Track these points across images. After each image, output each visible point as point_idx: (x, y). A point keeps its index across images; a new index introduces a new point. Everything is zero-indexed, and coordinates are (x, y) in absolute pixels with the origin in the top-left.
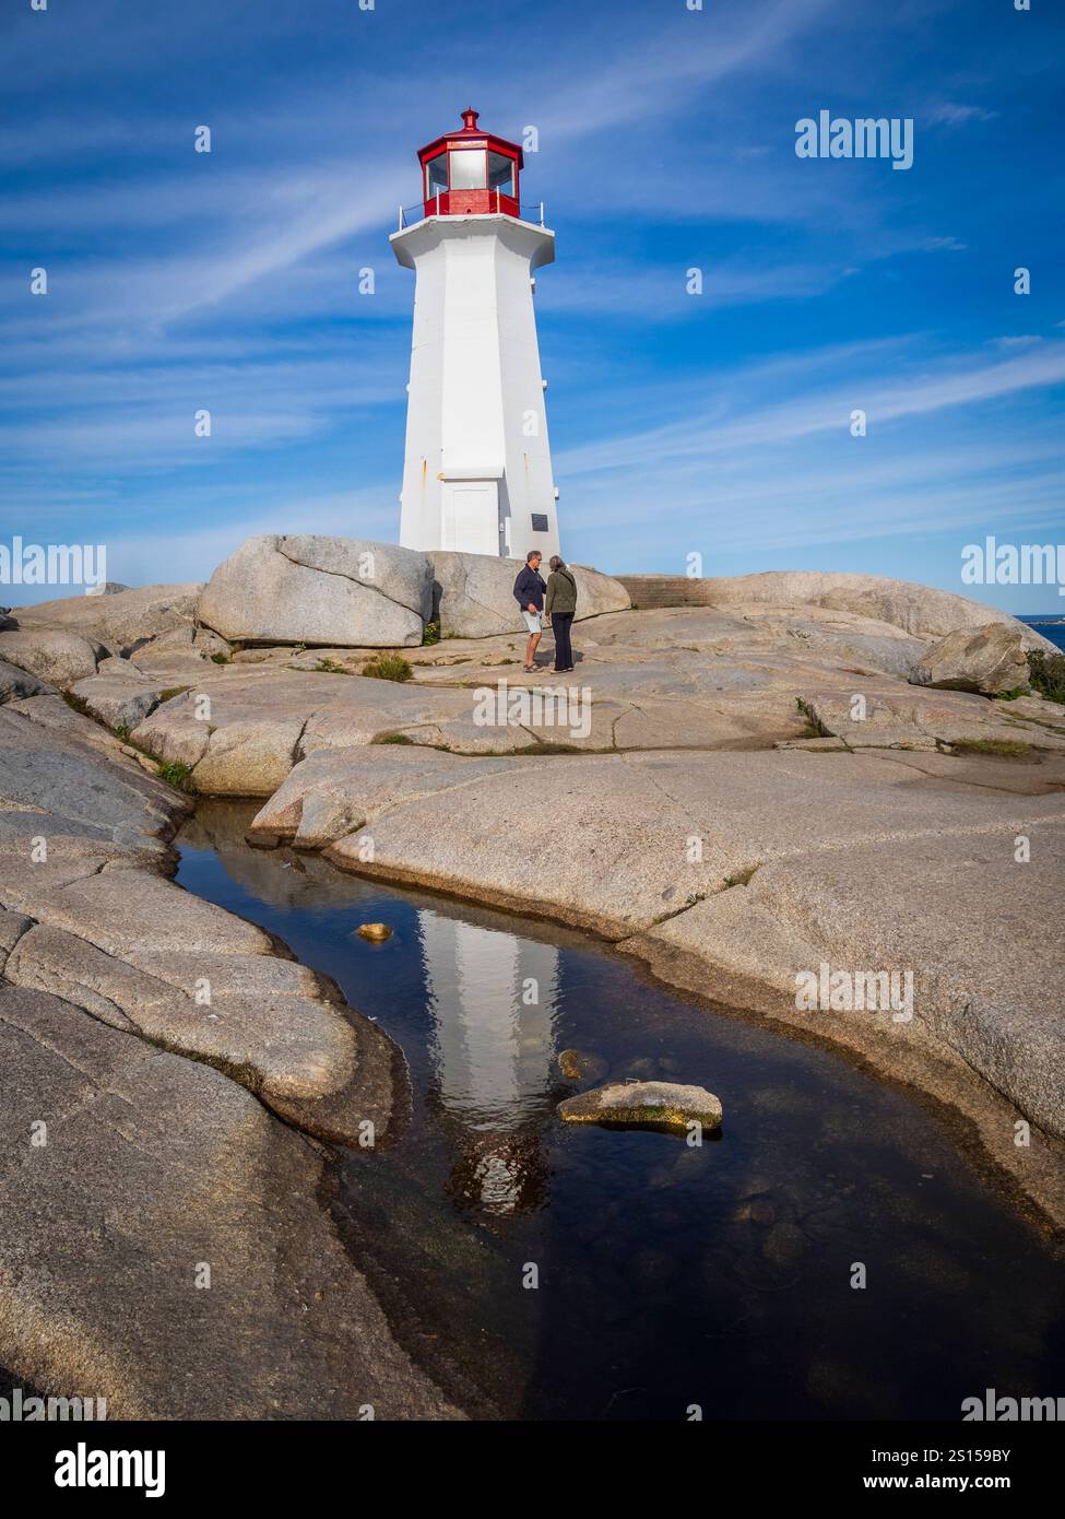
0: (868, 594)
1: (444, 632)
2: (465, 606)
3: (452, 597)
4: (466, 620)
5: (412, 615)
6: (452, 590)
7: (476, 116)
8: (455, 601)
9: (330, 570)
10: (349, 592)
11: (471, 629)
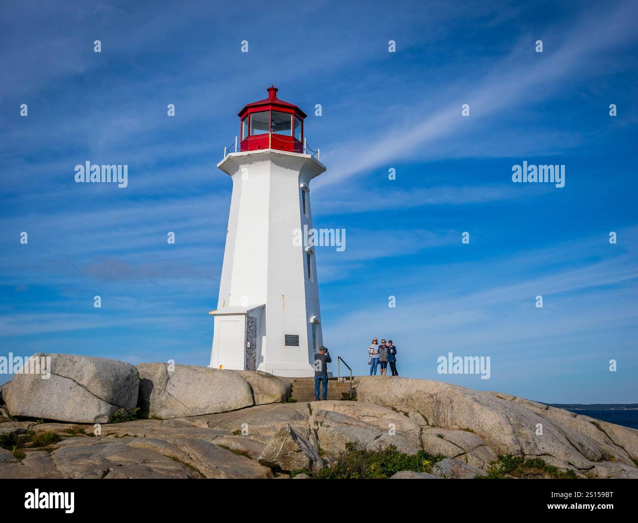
0: (432, 396)
1: (151, 415)
2: (163, 398)
3: (157, 392)
4: (163, 406)
5: (103, 404)
6: (158, 387)
7: (276, 90)
8: (159, 394)
9: (63, 375)
10: (71, 388)
11: (163, 413)
